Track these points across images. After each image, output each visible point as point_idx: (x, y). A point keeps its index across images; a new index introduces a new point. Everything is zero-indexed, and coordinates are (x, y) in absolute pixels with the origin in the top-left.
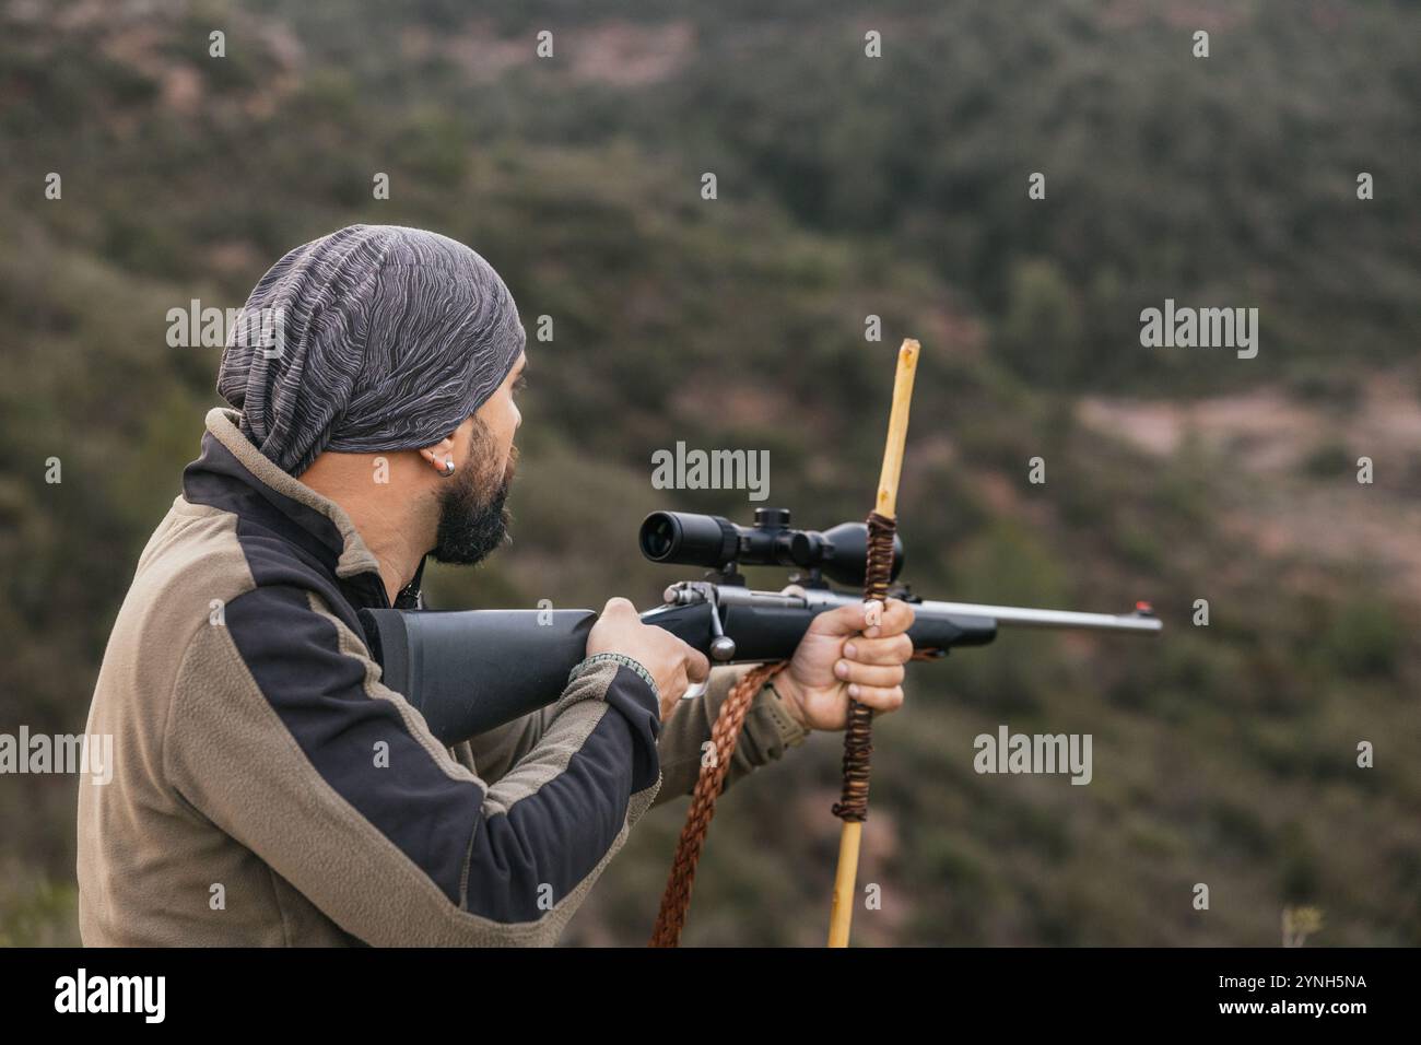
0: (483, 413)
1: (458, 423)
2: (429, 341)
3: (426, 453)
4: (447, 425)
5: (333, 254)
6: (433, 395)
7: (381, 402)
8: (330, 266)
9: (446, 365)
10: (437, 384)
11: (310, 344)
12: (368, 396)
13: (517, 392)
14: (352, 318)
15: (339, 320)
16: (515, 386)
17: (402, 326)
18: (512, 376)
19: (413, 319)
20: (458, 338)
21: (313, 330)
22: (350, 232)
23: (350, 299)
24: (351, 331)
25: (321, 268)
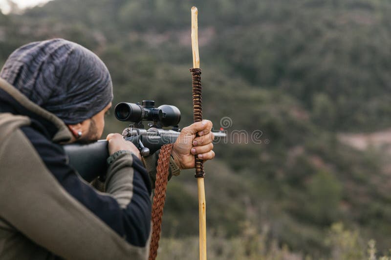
0: (94, 118)
1: (85, 119)
2: (82, 86)
3: (71, 127)
4: (81, 119)
5: (52, 45)
6: (79, 105)
7: (60, 103)
8: (51, 49)
9: (87, 95)
10: (81, 102)
11: (38, 75)
12: (55, 99)
13: (106, 116)
14: (56, 68)
15: (52, 68)
16: (106, 113)
17: (74, 77)
18: (106, 110)
19: (78, 75)
20: (93, 88)
21: (40, 70)
22: (59, 41)
23: (57, 61)
24: (55, 72)
25: (47, 49)
